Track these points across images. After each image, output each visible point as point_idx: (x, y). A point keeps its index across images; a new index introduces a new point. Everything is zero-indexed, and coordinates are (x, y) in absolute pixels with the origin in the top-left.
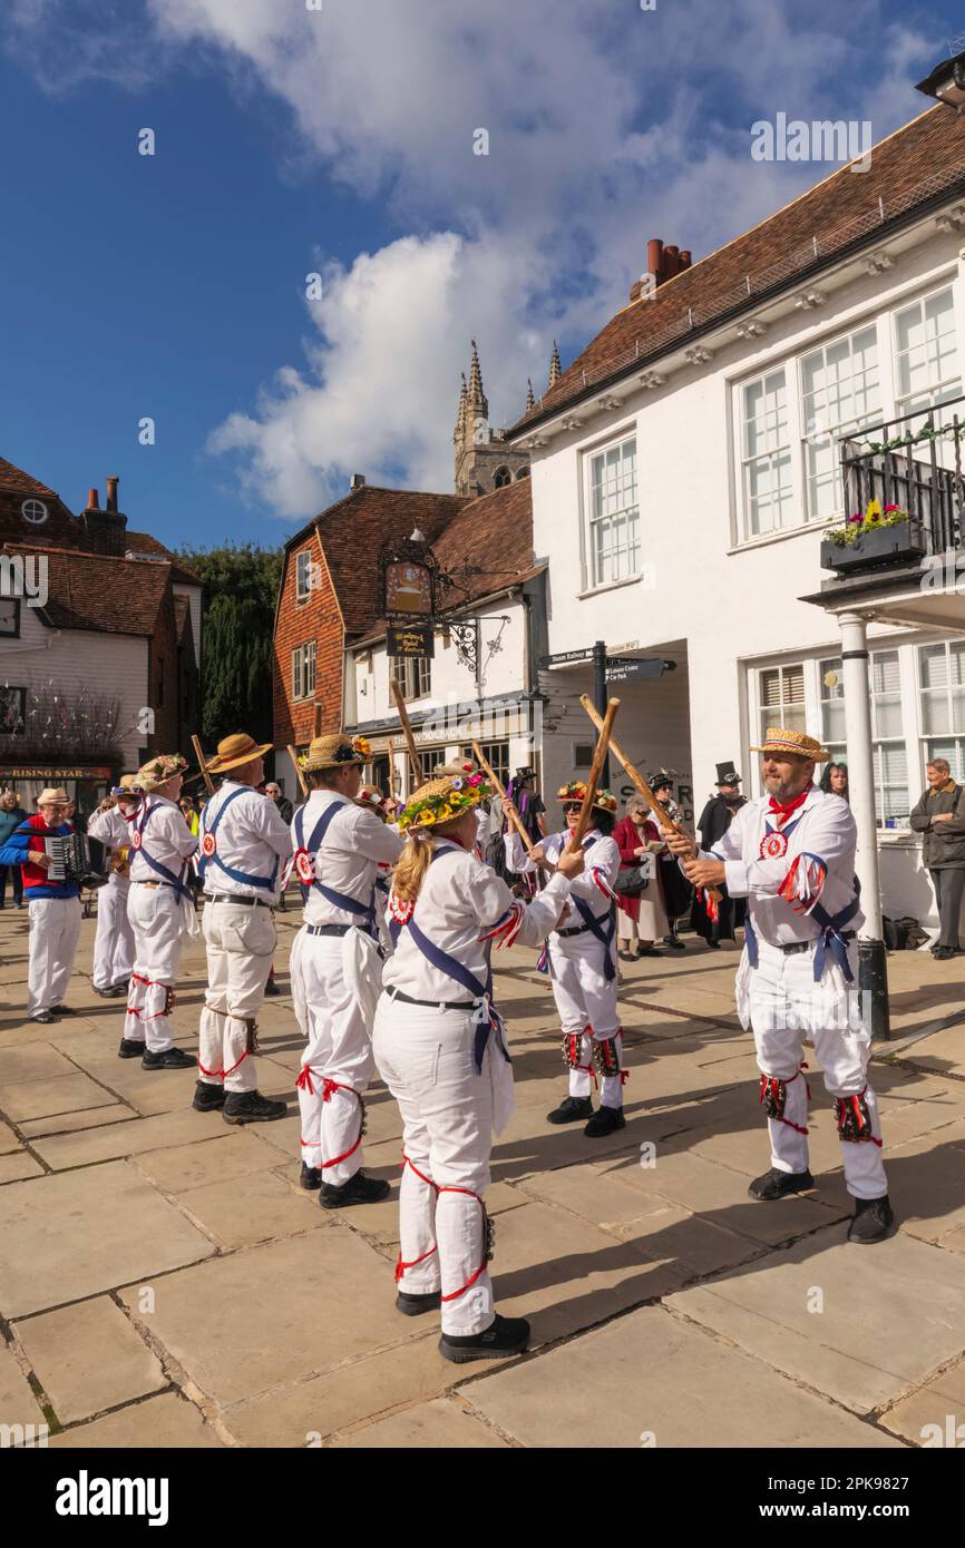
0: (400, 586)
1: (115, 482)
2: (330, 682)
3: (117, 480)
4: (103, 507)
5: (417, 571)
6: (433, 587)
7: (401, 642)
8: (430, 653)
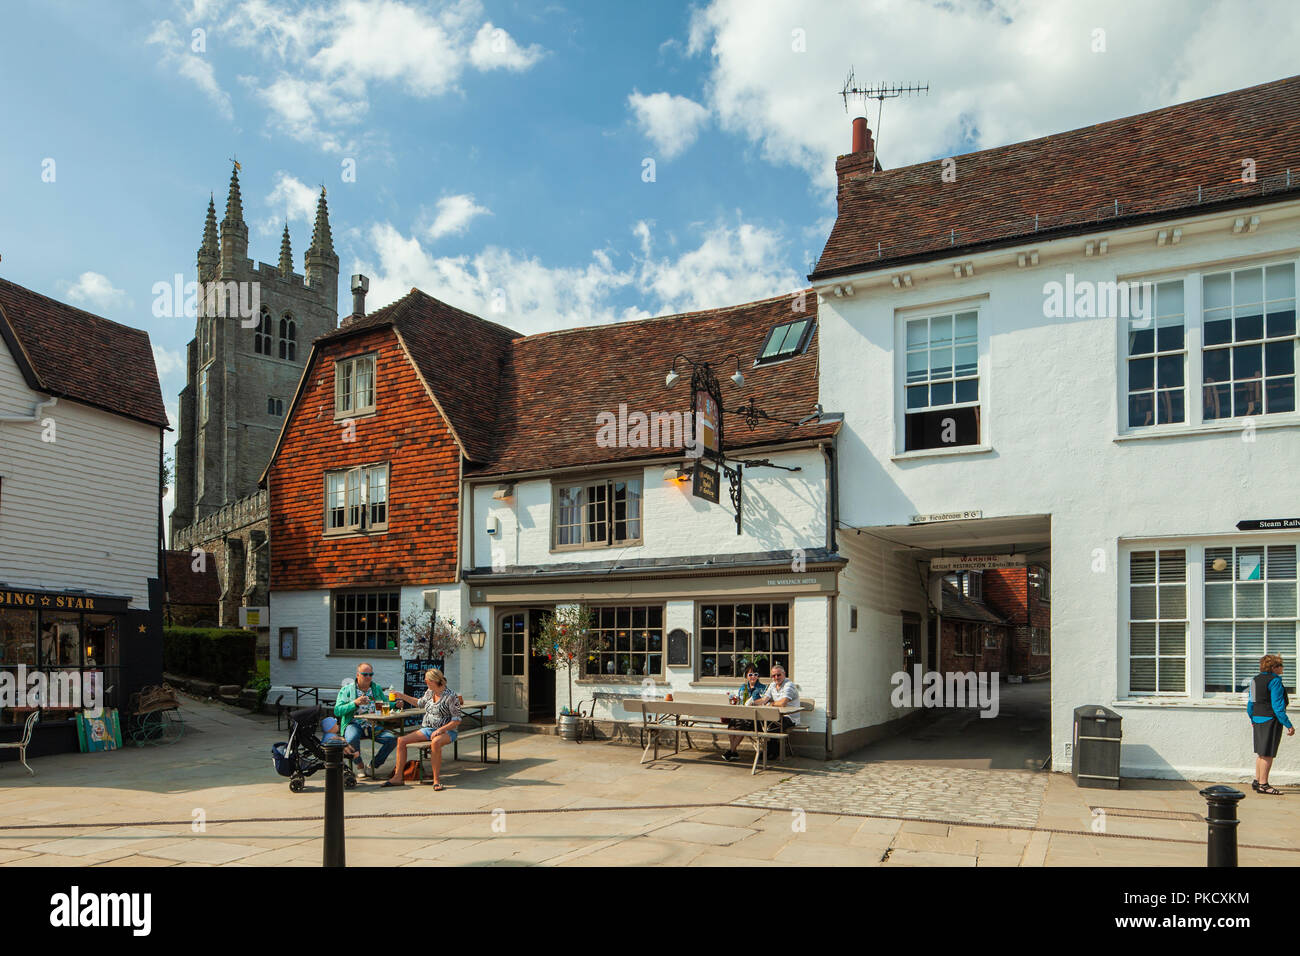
5: (711, 403)
6: (720, 421)
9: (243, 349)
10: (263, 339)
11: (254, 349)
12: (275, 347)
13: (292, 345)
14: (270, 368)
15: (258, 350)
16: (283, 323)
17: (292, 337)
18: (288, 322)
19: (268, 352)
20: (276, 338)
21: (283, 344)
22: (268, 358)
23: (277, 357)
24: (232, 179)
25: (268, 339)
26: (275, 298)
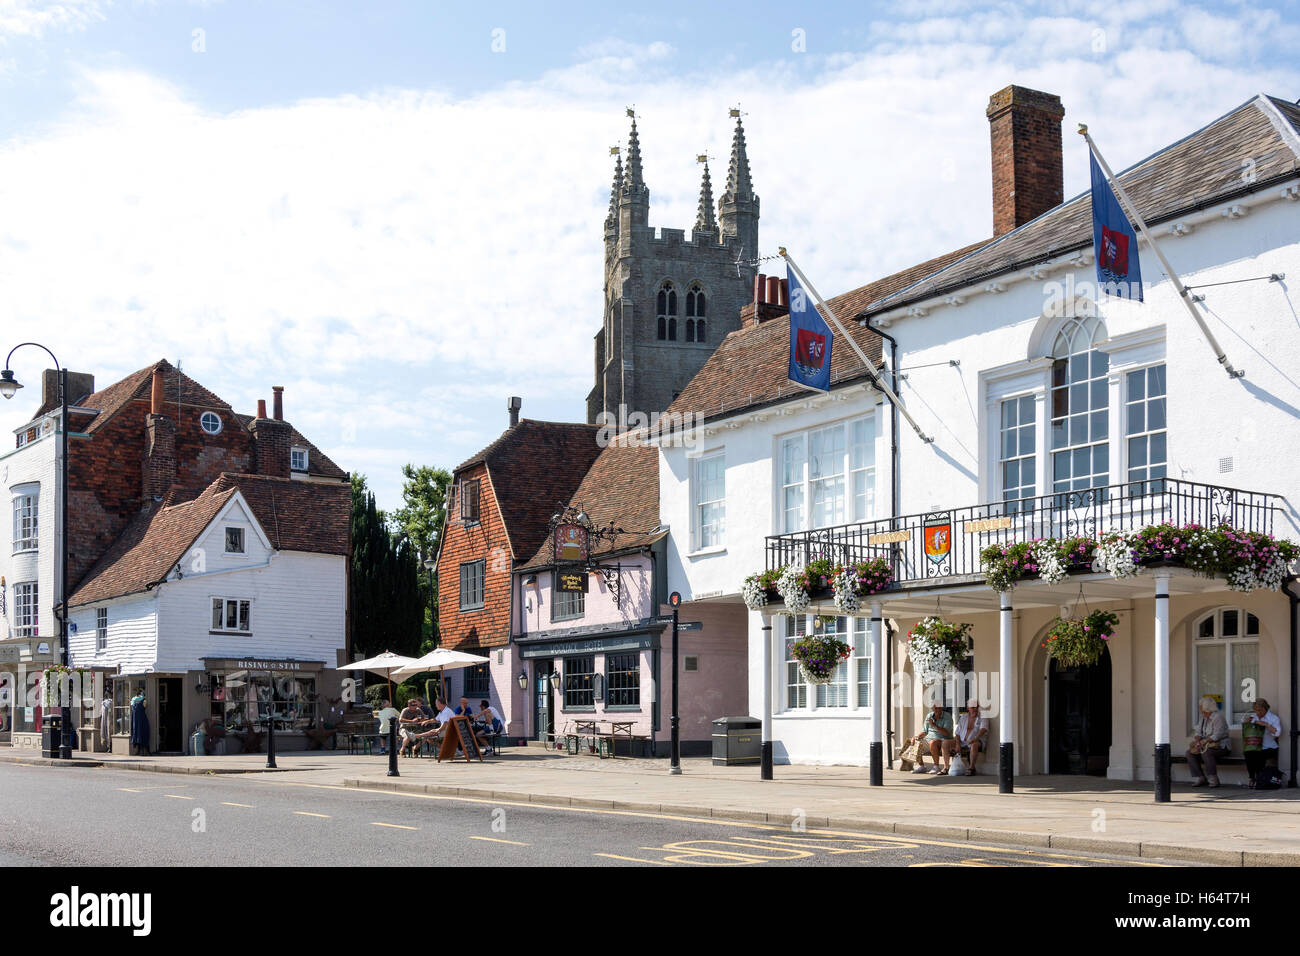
0: (565, 542)
1: (278, 392)
2: (498, 597)
3: (282, 389)
4: (270, 414)
5: (577, 531)
6: (588, 540)
7: (565, 582)
8: (585, 589)
9: (644, 339)
10: (667, 323)
11: (655, 337)
12: (681, 329)
13: (701, 323)
14: (675, 356)
15: (661, 336)
16: (690, 296)
17: (701, 313)
18: (696, 295)
19: (673, 337)
20: (681, 317)
21: (690, 323)
22: (672, 344)
23: (683, 340)
24: (631, 134)
25: (673, 321)
26: (680, 269)
